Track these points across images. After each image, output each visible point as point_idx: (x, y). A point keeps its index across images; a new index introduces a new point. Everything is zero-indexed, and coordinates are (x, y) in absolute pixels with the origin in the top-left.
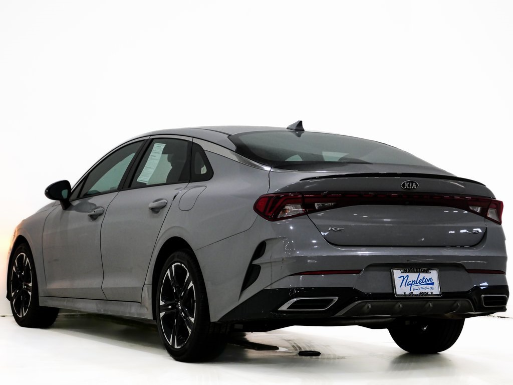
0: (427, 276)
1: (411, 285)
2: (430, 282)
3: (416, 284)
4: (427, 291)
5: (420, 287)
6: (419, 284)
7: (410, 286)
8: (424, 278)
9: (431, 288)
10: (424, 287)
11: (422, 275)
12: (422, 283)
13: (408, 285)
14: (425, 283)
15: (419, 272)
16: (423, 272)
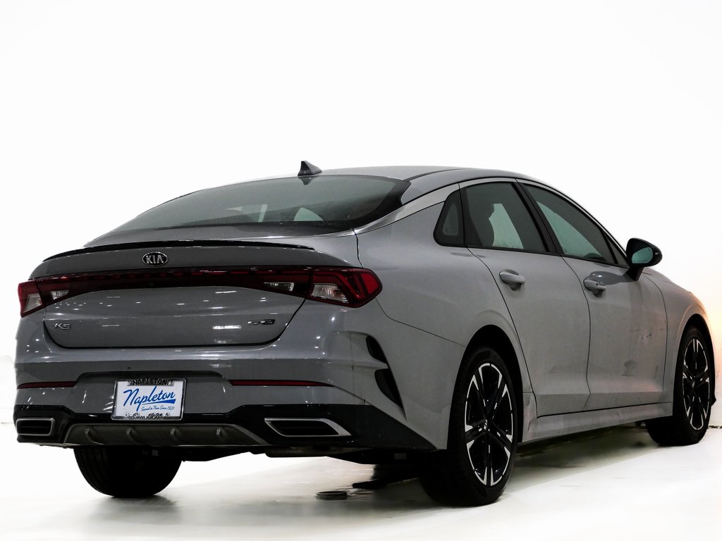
0: (166, 389)
1: (140, 403)
2: (169, 398)
3: (147, 402)
4: (160, 412)
5: (152, 406)
6: (152, 401)
7: (138, 404)
8: (161, 393)
9: (169, 408)
10: (158, 405)
11: (159, 389)
12: (157, 401)
13: (135, 403)
14: (162, 400)
15: (155, 384)
16: (160, 384)
